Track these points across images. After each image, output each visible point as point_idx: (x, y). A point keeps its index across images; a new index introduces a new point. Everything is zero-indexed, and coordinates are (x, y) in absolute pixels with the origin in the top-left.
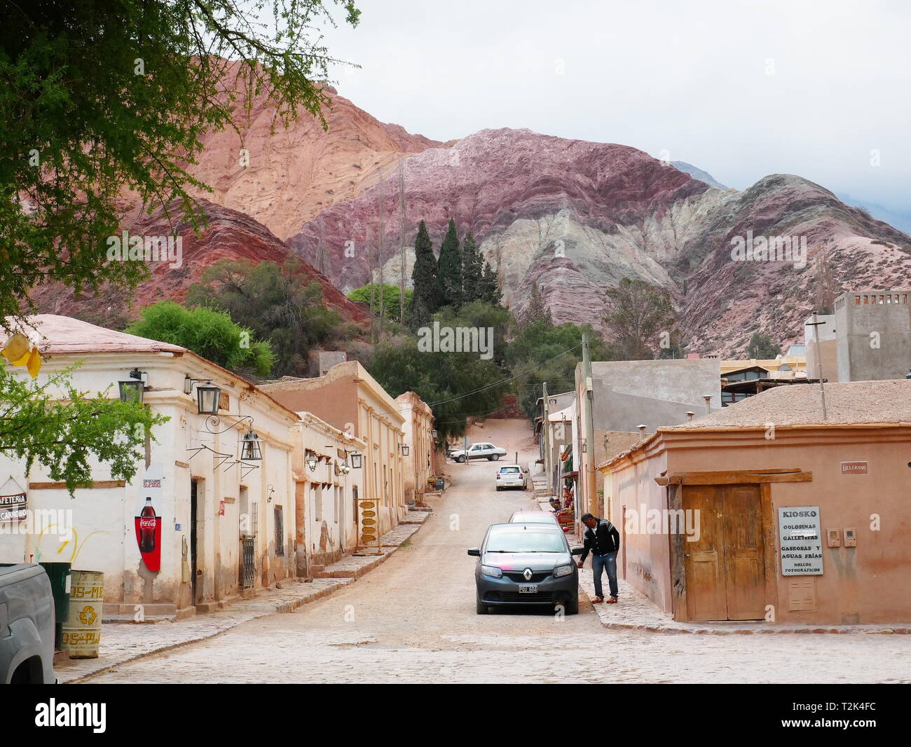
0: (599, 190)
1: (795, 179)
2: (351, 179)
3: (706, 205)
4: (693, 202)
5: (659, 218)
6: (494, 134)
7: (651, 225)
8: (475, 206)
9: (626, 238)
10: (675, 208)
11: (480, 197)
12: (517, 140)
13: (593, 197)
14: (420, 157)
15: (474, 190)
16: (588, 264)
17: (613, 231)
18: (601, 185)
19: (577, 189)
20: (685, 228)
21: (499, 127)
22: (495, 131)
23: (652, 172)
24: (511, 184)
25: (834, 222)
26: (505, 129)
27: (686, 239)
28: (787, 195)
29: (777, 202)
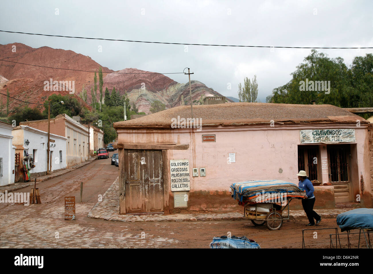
0: (153, 83)
1: (197, 81)
2: (89, 81)
3: (177, 87)
4: (174, 86)
5: (166, 90)
6: (128, 69)
7: (164, 91)
8: (124, 86)
9: (159, 94)
10: (170, 87)
11: (125, 84)
12: (134, 71)
13: (151, 84)
14: (111, 74)
15: (124, 82)
16: (150, 100)
17: (156, 92)
18: (153, 82)
19: (147, 83)
20: (172, 92)
21: (130, 68)
22: (129, 69)
23: (165, 79)
24: (132, 81)
25: (205, 91)
26: (131, 68)
27: (172, 94)
28: (195, 85)
29: (193, 86)
